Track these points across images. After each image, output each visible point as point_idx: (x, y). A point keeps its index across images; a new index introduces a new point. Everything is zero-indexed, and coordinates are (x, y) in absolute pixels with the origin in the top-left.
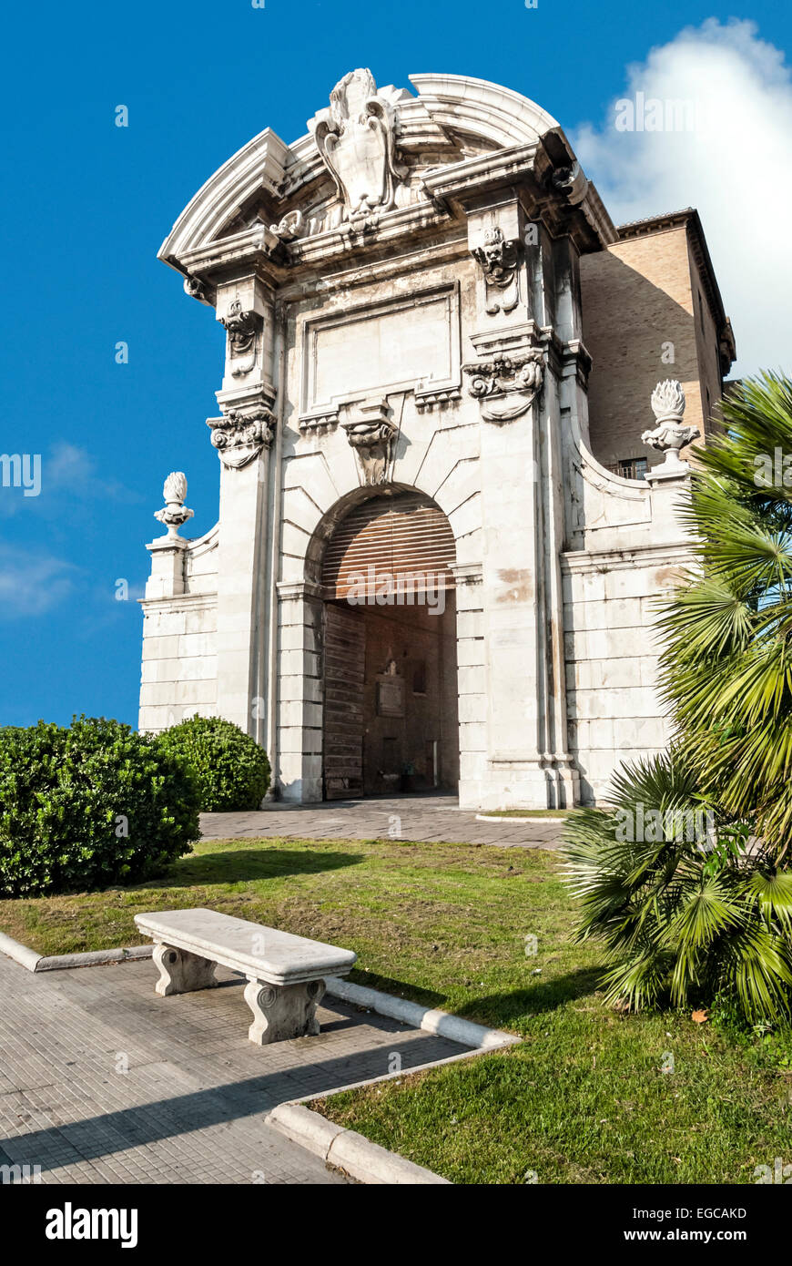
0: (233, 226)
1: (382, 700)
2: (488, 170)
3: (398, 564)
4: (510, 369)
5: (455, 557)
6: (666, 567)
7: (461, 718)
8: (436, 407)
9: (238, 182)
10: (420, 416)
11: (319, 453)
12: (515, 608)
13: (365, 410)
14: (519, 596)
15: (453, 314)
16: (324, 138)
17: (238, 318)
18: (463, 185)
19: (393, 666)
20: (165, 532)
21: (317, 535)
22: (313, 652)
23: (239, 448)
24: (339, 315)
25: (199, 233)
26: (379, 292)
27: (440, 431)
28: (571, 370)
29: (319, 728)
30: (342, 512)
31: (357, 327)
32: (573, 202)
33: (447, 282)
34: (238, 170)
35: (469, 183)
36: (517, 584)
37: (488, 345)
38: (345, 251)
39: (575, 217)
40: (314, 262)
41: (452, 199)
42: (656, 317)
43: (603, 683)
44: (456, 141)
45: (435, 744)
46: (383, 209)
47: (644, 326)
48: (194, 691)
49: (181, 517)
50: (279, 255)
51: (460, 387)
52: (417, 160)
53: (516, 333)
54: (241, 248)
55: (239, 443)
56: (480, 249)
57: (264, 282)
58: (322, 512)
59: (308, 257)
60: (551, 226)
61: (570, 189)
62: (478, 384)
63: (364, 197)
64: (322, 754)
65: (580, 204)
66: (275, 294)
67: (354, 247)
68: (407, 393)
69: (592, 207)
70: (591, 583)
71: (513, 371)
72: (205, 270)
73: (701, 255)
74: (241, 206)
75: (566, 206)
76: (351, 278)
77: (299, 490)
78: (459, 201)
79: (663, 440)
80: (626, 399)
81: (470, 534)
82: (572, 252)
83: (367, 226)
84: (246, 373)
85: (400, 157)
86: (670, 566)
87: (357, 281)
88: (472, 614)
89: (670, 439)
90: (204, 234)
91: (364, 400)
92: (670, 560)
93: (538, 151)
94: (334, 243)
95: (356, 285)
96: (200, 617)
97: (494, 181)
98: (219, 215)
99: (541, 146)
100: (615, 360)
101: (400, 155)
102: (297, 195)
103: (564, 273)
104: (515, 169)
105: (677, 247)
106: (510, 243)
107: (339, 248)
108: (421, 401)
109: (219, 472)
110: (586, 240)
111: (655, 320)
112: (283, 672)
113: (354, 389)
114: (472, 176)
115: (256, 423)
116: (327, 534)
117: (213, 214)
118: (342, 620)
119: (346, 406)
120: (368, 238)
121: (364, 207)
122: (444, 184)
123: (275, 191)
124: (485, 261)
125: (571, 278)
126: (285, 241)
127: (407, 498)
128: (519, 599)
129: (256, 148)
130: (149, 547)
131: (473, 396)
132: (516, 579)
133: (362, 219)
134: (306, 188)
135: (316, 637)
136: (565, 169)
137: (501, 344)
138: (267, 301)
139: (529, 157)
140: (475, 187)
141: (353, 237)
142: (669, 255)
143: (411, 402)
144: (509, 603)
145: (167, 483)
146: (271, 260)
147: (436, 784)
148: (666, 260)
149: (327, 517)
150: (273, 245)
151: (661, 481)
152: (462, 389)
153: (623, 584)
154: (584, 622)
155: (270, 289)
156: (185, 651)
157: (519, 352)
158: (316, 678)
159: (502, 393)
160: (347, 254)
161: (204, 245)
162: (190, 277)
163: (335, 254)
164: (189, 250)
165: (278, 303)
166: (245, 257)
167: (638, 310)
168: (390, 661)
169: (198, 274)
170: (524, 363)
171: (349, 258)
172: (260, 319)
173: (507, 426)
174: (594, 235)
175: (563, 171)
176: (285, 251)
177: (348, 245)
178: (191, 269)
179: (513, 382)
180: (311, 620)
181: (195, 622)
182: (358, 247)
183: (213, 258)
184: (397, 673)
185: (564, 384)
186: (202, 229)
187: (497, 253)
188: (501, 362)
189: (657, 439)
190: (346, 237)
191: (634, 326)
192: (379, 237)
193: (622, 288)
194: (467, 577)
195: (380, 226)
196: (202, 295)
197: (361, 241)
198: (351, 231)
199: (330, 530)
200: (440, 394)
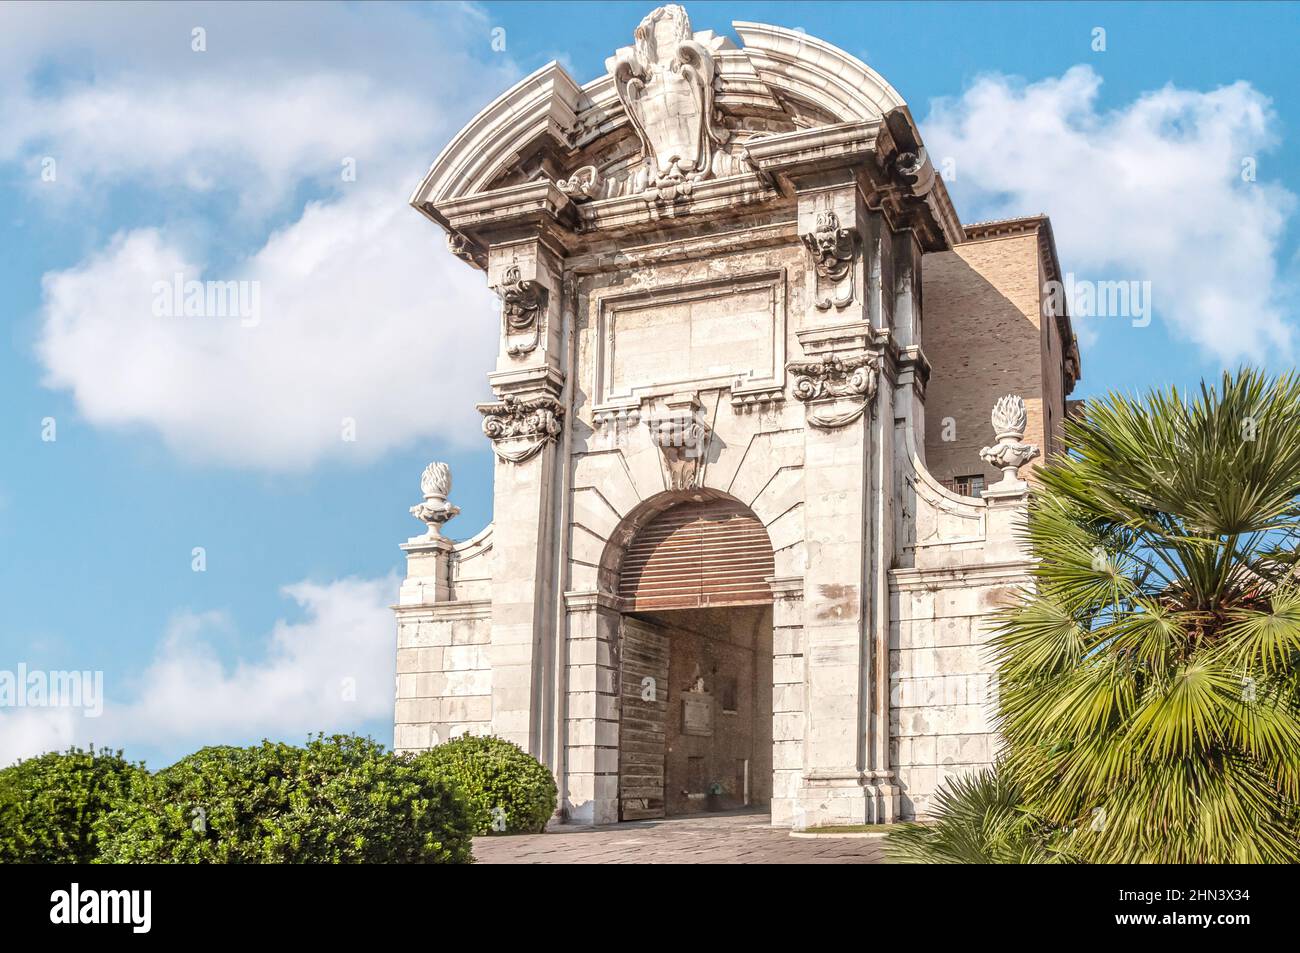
0: (508, 176)
1: (687, 717)
2: (824, 146)
3: (708, 577)
4: (841, 372)
5: (774, 571)
6: (998, 586)
7: (776, 736)
8: (756, 408)
9: (516, 123)
10: (736, 417)
11: (618, 451)
12: (838, 624)
13: (671, 406)
14: (843, 612)
15: (778, 307)
16: (626, 83)
17: (516, 287)
18: (793, 159)
19: (700, 684)
20: (425, 531)
21: (614, 541)
22: (608, 668)
23: (518, 440)
24: (643, 295)
25: (464, 179)
26: (691, 273)
27: (760, 435)
28: (908, 377)
29: (614, 748)
30: (644, 517)
31: (664, 312)
32: (918, 193)
33: (772, 268)
34: (516, 107)
35: (801, 158)
36: (842, 601)
37: (817, 344)
38: (651, 221)
39: (918, 210)
40: (612, 230)
41: (780, 175)
42: (1001, 327)
43: (928, 701)
44: (786, 108)
45: (746, 762)
46: (698, 176)
47: (988, 336)
48: (464, 707)
49: (444, 514)
50: (569, 217)
51: (784, 387)
52: (739, 124)
53: (849, 333)
54: (520, 203)
55: (518, 433)
56: (811, 234)
57: (549, 247)
58: (619, 516)
59: (605, 224)
60: (893, 216)
61: (914, 179)
62: (804, 386)
63: (675, 160)
64: (619, 774)
65: (925, 196)
66: (563, 263)
67: (663, 218)
68: (723, 390)
69: (938, 201)
70: (919, 601)
71: (844, 375)
72: (473, 226)
73: (1051, 266)
74: (519, 153)
75: (910, 196)
76: (658, 253)
77: (591, 491)
78: (789, 177)
79: (1001, 458)
80: (964, 412)
81: (791, 547)
82: (914, 249)
83: (678, 194)
84: (527, 353)
85: (719, 119)
86: (1002, 586)
87: (665, 257)
88: (790, 631)
89: (1009, 456)
90: (471, 182)
91: (672, 395)
92: (1002, 580)
93: (881, 130)
94: (637, 211)
95: (663, 262)
96: (470, 628)
97: (830, 159)
98: (491, 160)
99: (884, 125)
100: (955, 371)
101: (720, 115)
102: (592, 148)
103: (904, 271)
104: (854, 148)
105: (1027, 254)
106: (846, 232)
107: (644, 217)
108: (738, 400)
109: (494, 465)
110: (931, 238)
111: (1000, 331)
112: (572, 688)
113: (659, 381)
114: (804, 150)
115: (539, 411)
116: (625, 541)
117: (483, 158)
118: (642, 634)
119: (649, 401)
120: (679, 209)
121: (674, 172)
122: (771, 156)
123: (563, 140)
124: (816, 249)
125: (912, 277)
126: (576, 201)
127: (720, 505)
128: (843, 616)
129: (539, 83)
130: (403, 547)
131: (799, 398)
132: (840, 596)
133: (673, 185)
134: (603, 141)
135: (611, 652)
136: (911, 155)
137: (832, 343)
138: (554, 270)
139: (870, 136)
140: (809, 163)
141: (661, 207)
142: (1017, 262)
143: (727, 401)
144: (831, 619)
145: (426, 473)
146: (558, 222)
147: (746, 803)
148: (1014, 268)
149: (626, 522)
150: (560, 204)
151: (997, 499)
152: (786, 390)
153: (953, 603)
154: (911, 641)
155: (557, 257)
156: (452, 664)
157: (852, 354)
158: (611, 695)
159: (831, 398)
160: (653, 225)
161: (471, 194)
162: (453, 232)
163: (638, 223)
164: (452, 199)
165: (567, 275)
166: (525, 215)
167: (983, 319)
168: (698, 678)
169: (464, 229)
170: (857, 367)
171: (655, 230)
172: (545, 291)
173: (835, 433)
174: (938, 233)
175: (907, 157)
176: (576, 213)
177: (655, 214)
178: (455, 223)
179: (844, 386)
180: (606, 633)
181: (463, 633)
182: (666, 217)
183: (483, 212)
184: (706, 690)
185: (899, 393)
186: (469, 175)
187: (830, 241)
188: (832, 363)
189: (996, 456)
190: (652, 204)
191: (977, 336)
192: (693, 209)
193: (966, 293)
194: (786, 592)
195: (693, 196)
196: (469, 255)
197: (670, 211)
198: (658, 198)
199: (628, 537)
200: (760, 394)
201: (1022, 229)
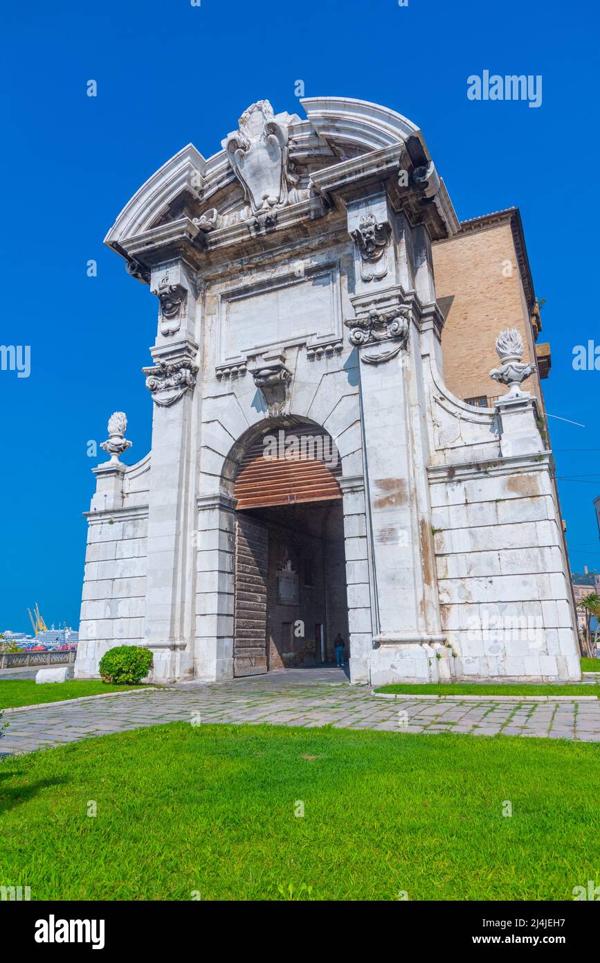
0: (165, 218)
1: (281, 590)
2: (364, 169)
3: (295, 480)
4: (383, 322)
5: (341, 473)
6: (516, 475)
7: (350, 604)
8: (324, 356)
9: (167, 185)
10: (311, 363)
11: (232, 394)
12: (393, 510)
13: (266, 360)
14: (396, 500)
16: (234, 153)
17: (167, 290)
18: (343, 181)
19: (289, 564)
20: (109, 458)
21: (230, 458)
22: (227, 552)
23: (168, 390)
24: (247, 289)
25: (136, 225)
26: (277, 271)
27: (327, 374)
28: (428, 324)
29: (231, 615)
30: (250, 440)
31: (261, 298)
32: (429, 195)
33: (331, 261)
34: (167, 176)
35: (348, 179)
36: (395, 491)
37: (364, 305)
38: (251, 238)
39: (428, 209)
40: (227, 248)
41: (335, 194)
42: (489, 289)
43: (469, 573)
44: (336, 151)
45: (322, 627)
46: (279, 206)
47: (480, 297)
48: (128, 586)
49: (121, 446)
50: (200, 242)
51: (342, 340)
52: (305, 170)
53: (387, 295)
54: (170, 235)
55: (168, 386)
56: (357, 231)
57: (188, 263)
58: (234, 439)
59: (222, 244)
60: (411, 216)
61: (426, 184)
62: (357, 335)
63: (265, 198)
64: (233, 637)
65: (433, 198)
66: (197, 275)
67: (258, 236)
68: (301, 346)
69: (441, 201)
70: (453, 490)
71: (385, 325)
72: (141, 253)
73: (520, 246)
74: (170, 205)
75: (422, 199)
76: (256, 260)
77: (216, 423)
78: (340, 195)
79: (507, 375)
80: (467, 352)
81: (353, 453)
82: (427, 239)
83: (268, 218)
84: (174, 333)
85: (293, 168)
86: (520, 475)
87: (260, 262)
88: (356, 517)
89: (512, 373)
90: (140, 225)
91: (267, 352)
92: (519, 470)
93: (403, 151)
94: (242, 234)
95: (260, 266)
96: (134, 526)
97: (368, 177)
98: (152, 211)
99: (404, 148)
100: (458, 324)
101: (293, 165)
102: (214, 198)
103: (421, 252)
104: (384, 167)
105: (504, 237)
106: (381, 226)
107: (246, 237)
108: (312, 351)
109: (153, 409)
110: (437, 230)
111: (488, 292)
112: (199, 569)
113: (259, 344)
114: (350, 174)
115: (182, 370)
116: (238, 457)
117: (148, 210)
118: (250, 527)
119: (252, 358)
120: (268, 229)
121: (266, 205)
122: (329, 182)
123: (196, 194)
124: (361, 241)
125: (426, 255)
126: (204, 231)
127: (302, 426)
128: (396, 504)
129: (181, 159)
130: (94, 470)
131: (353, 343)
132: (393, 487)
133: (265, 213)
134: (220, 193)
135: (229, 540)
136: (423, 168)
137: (375, 303)
138: (192, 279)
139: (395, 157)
140: (354, 182)
141: (257, 229)
142: (498, 243)
143: (304, 352)
144: (388, 507)
145: (111, 419)
146: (193, 245)
147: (323, 657)
148: (495, 247)
149: (238, 443)
150: (195, 234)
151: (507, 407)
152: (344, 341)
153: (480, 490)
154: (450, 522)
155: (192, 269)
156: (122, 554)
157: (389, 309)
158: (229, 573)
159: (376, 341)
160: (253, 241)
161: (142, 232)
162: (130, 260)
163: (243, 241)
164: (129, 236)
165: (199, 281)
166: (173, 243)
167: (475, 285)
168: (287, 559)
169: (135, 256)
170: (394, 318)
171: (254, 245)
172: (185, 291)
173: (380, 366)
174: (443, 225)
175: (421, 169)
176: (205, 240)
177: (253, 234)
178: (130, 253)
179: (385, 333)
180: (226, 526)
181: (130, 530)
182: (261, 235)
183: (147, 244)
184: (293, 569)
185: (423, 336)
186: (139, 221)
187: (371, 233)
188: (377, 316)
189: (502, 374)
190: (252, 228)
191: (472, 297)
192: (278, 227)
193: (461, 269)
194: (351, 488)
195: (278, 218)
196: (140, 275)
197: (263, 231)
198: (256, 223)
199: (240, 456)
200: (326, 346)
201: (499, 220)
